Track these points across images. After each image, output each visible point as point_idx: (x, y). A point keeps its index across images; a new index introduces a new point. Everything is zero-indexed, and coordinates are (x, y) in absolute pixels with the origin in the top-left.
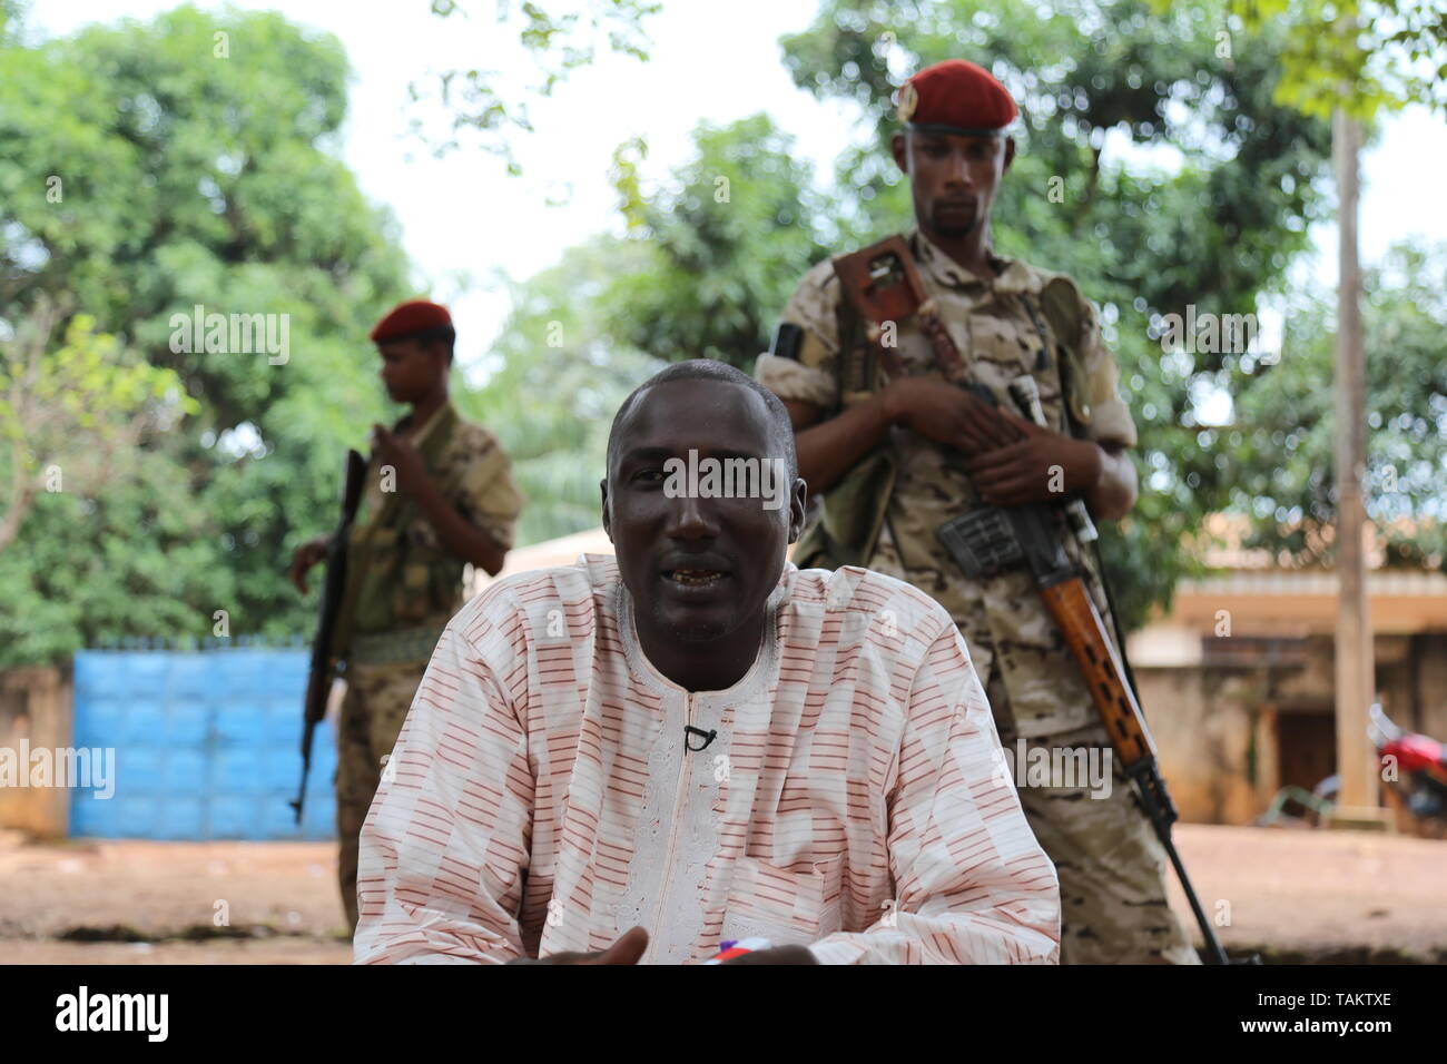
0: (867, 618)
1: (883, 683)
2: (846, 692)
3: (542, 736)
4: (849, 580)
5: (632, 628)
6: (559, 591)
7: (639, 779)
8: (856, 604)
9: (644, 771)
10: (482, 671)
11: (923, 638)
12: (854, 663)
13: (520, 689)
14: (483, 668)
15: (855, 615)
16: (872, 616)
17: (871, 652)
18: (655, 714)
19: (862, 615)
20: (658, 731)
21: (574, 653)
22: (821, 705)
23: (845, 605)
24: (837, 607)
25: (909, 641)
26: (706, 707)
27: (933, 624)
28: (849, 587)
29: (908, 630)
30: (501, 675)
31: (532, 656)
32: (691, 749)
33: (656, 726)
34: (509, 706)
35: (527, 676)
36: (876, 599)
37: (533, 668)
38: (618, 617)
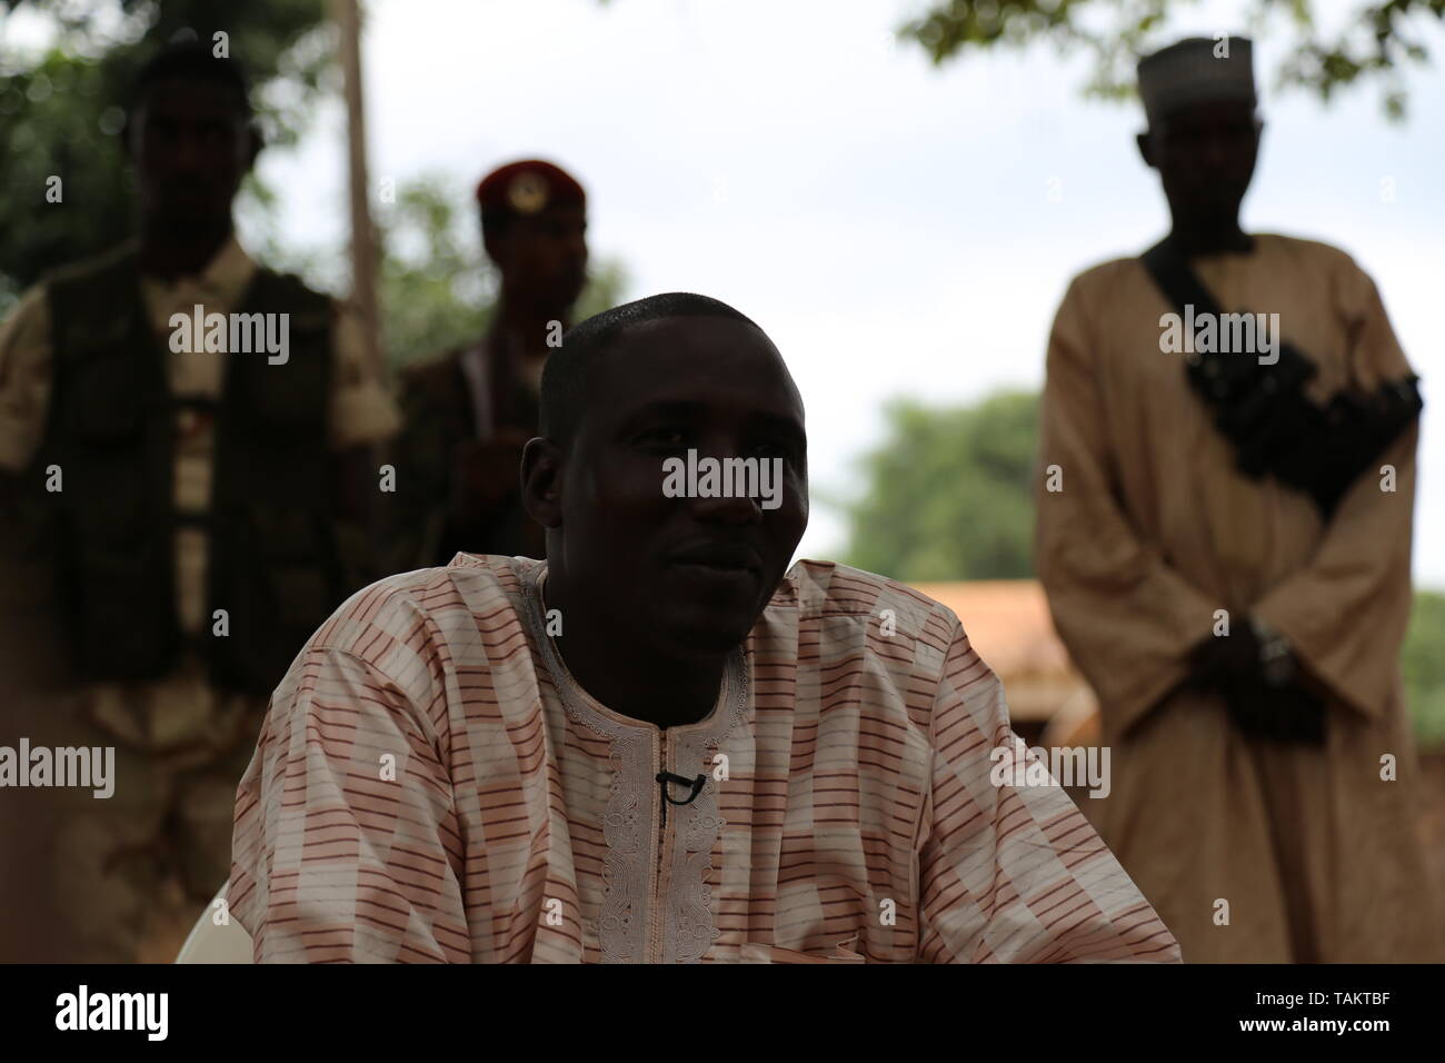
0: (861, 623)
1: (897, 705)
2: (851, 718)
3: (473, 789)
4: (812, 577)
7: (597, 852)
8: (834, 606)
9: (599, 840)
10: (393, 700)
11: (935, 642)
12: (856, 680)
13: (442, 726)
14: (394, 695)
15: (838, 619)
16: (865, 618)
17: (874, 663)
18: (601, 764)
19: (849, 619)
20: (609, 787)
21: (496, 680)
22: (814, 739)
23: (820, 609)
24: (807, 612)
25: (919, 646)
26: (679, 747)
27: (940, 623)
29: (915, 634)
30: (419, 706)
31: (452, 682)
32: (673, 802)
33: (606, 779)
34: (433, 746)
35: (446, 709)
36: (863, 597)
37: (454, 696)
38: (535, 636)
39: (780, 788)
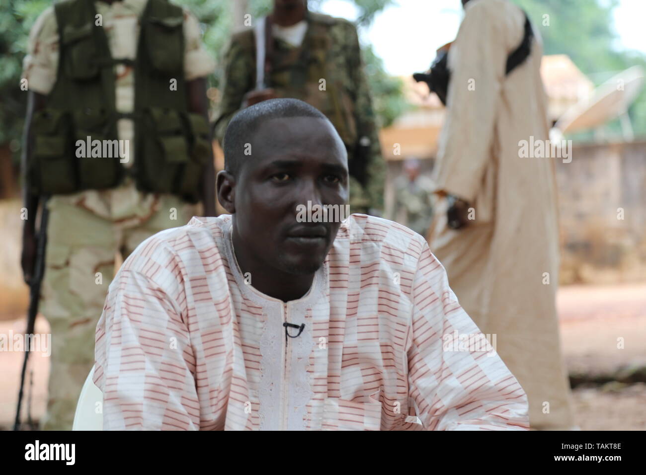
0: (378, 246)
3: (198, 334)
4: (358, 223)
5: (236, 265)
6: (195, 243)
7: (257, 358)
8: (367, 237)
9: (258, 353)
10: (160, 295)
11: (413, 253)
13: (183, 306)
14: (160, 294)
15: (369, 244)
16: (381, 244)
17: (385, 266)
18: (258, 318)
19: (374, 244)
20: (262, 328)
21: (209, 282)
23: (360, 238)
24: (354, 240)
25: (406, 256)
26: (295, 310)
27: (417, 244)
28: (359, 227)
29: (404, 250)
30: (173, 298)
31: (188, 285)
32: (290, 336)
33: (260, 325)
34: (179, 315)
35: (185, 298)
36: (380, 233)
37: (189, 291)
38: (228, 258)
39: (341, 325)
